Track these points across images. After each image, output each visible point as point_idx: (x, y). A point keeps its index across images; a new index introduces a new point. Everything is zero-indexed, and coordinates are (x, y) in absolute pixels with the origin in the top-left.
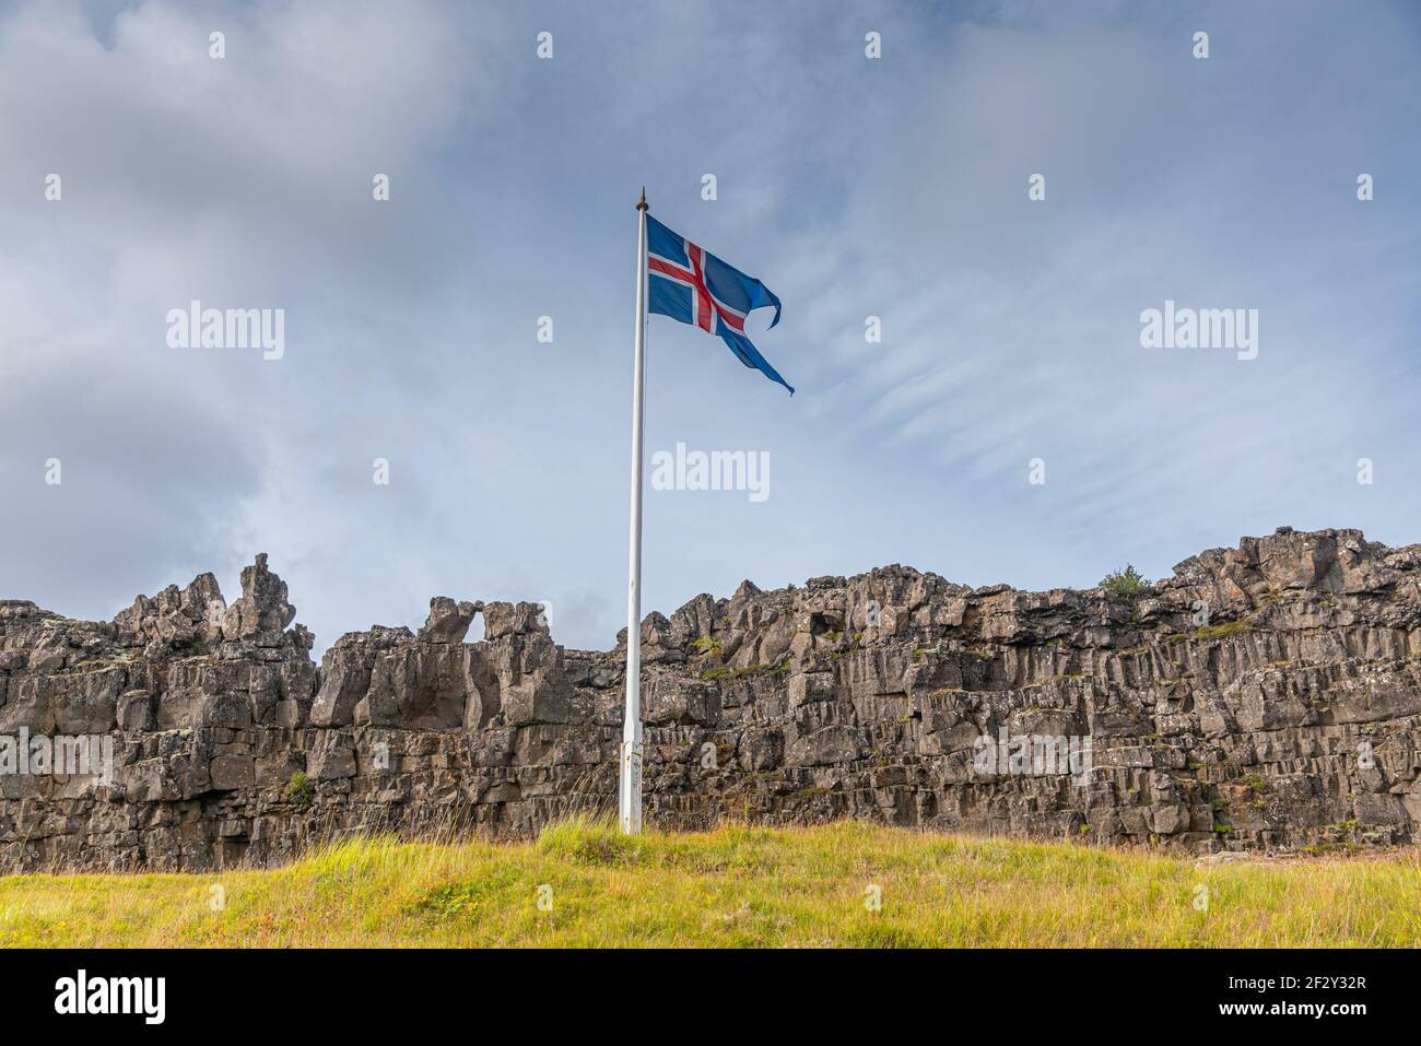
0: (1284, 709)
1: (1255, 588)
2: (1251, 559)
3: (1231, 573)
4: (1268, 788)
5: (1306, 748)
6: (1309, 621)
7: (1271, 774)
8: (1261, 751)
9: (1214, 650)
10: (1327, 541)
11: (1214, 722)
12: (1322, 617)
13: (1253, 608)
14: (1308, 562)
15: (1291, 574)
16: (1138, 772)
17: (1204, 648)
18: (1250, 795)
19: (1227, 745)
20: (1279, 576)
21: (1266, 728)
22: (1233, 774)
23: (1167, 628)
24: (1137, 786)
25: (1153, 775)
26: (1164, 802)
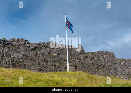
0: (23, 57)
1: (18, 43)
2: (18, 41)
3: (16, 41)
4: (20, 65)
5: (24, 61)
6: (22, 48)
7: (20, 63)
8: (20, 61)
9: (13, 49)
10: (26, 41)
11: (16, 57)
12: (23, 48)
13: (17, 46)
14: (24, 42)
15: (22, 43)
16: (9, 61)
17: (12, 48)
18: (19, 65)
19: (17, 60)
20: (20, 43)
21: (21, 59)
22: (17, 63)
23: (8, 45)
24: (9, 63)
25: (11, 62)
26: (11, 65)
